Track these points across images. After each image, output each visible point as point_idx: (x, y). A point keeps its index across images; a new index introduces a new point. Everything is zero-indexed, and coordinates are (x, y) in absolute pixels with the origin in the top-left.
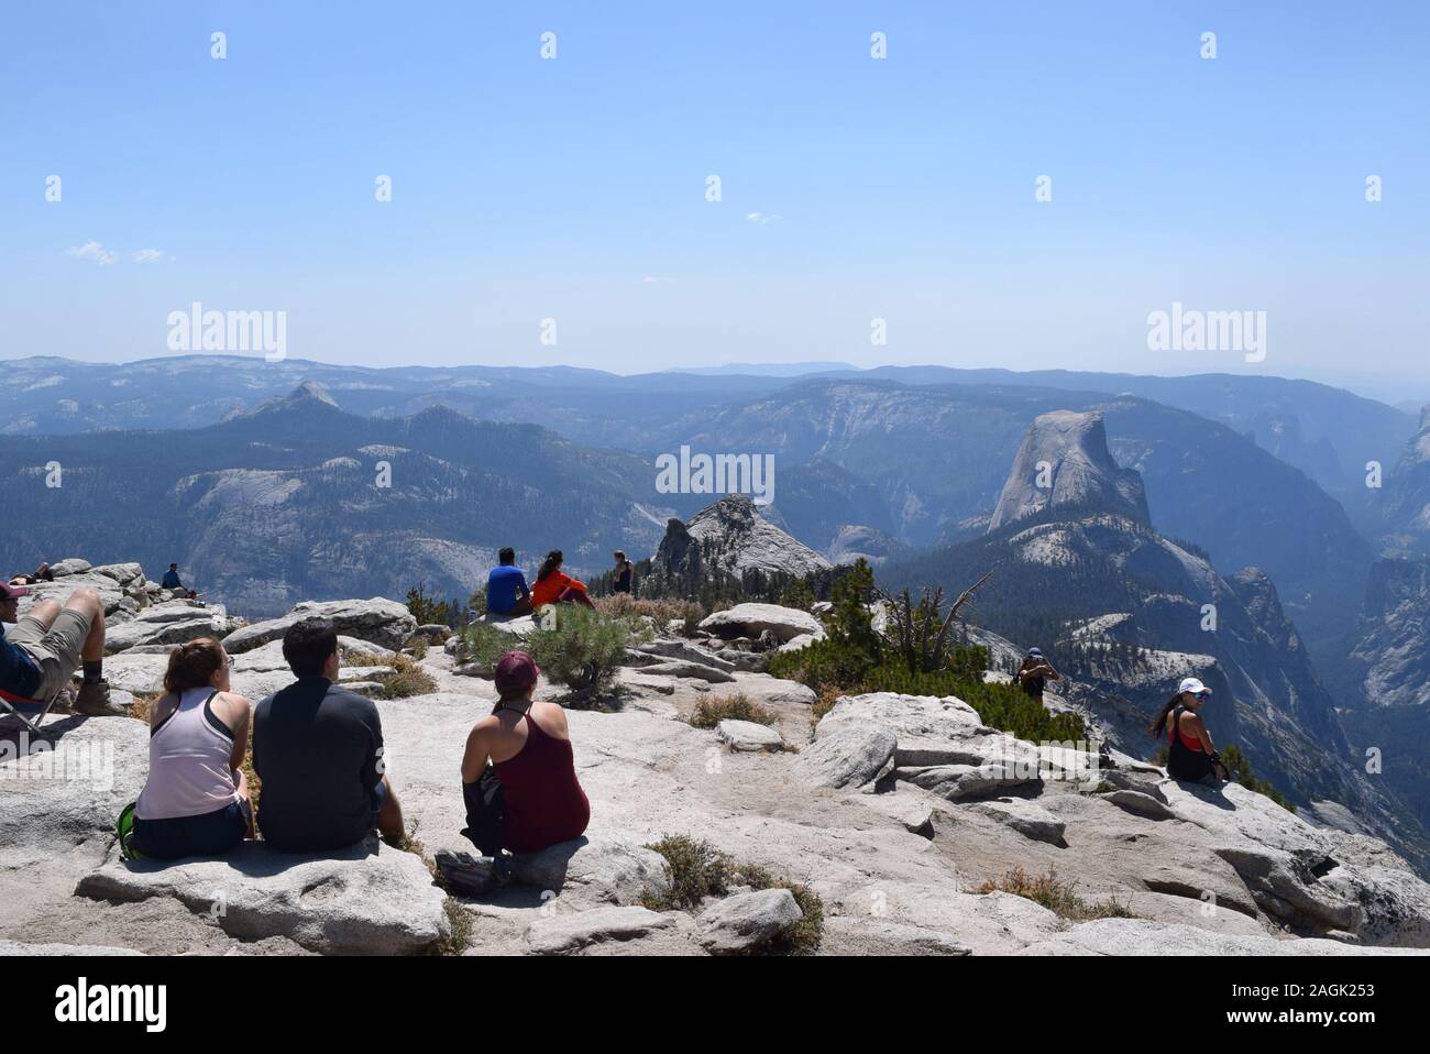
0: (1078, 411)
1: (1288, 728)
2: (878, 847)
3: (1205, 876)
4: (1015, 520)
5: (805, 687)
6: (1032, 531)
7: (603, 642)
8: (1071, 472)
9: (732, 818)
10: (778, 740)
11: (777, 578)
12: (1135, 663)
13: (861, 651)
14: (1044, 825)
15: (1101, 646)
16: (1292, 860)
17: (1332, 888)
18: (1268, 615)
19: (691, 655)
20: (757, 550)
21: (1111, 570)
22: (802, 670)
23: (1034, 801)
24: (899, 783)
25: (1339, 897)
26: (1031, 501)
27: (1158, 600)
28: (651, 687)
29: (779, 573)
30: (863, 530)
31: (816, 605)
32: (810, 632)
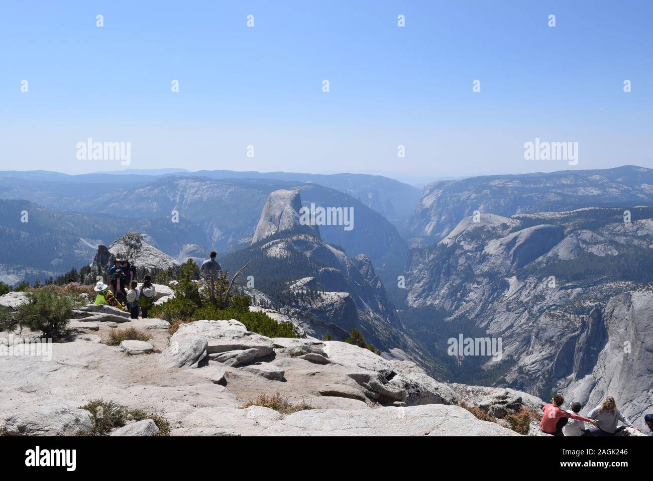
0: (289, 189)
1: (378, 320)
2: (200, 393)
3: (344, 386)
4: (263, 239)
5: (165, 321)
6: (271, 243)
7: (60, 308)
8: (287, 216)
9: (128, 388)
10: (151, 347)
11: (154, 271)
12: (317, 298)
13: (191, 302)
14: (275, 373)
15: (302, 292)
16: (378, 375)
17: (394, 384)
18: (369, 273)
19: (107, 311)
20: (143, 258)
21: (305, 259)
22: (163, 313)
23: (271, 363)
24: (210, 362)
25: (397, 387)
26: (270, 230)
27: (325, 271)
28: (87, 328)
29: (155, 269)
30: (194, 246)
31: (172, 282)
32: (168, 295)
